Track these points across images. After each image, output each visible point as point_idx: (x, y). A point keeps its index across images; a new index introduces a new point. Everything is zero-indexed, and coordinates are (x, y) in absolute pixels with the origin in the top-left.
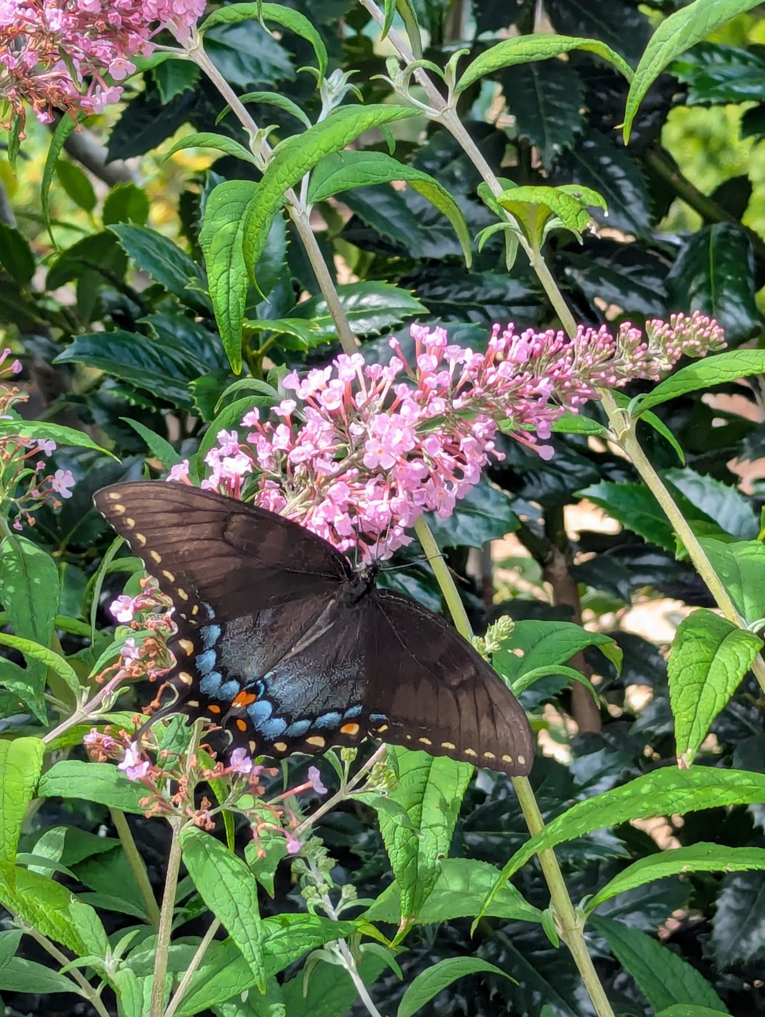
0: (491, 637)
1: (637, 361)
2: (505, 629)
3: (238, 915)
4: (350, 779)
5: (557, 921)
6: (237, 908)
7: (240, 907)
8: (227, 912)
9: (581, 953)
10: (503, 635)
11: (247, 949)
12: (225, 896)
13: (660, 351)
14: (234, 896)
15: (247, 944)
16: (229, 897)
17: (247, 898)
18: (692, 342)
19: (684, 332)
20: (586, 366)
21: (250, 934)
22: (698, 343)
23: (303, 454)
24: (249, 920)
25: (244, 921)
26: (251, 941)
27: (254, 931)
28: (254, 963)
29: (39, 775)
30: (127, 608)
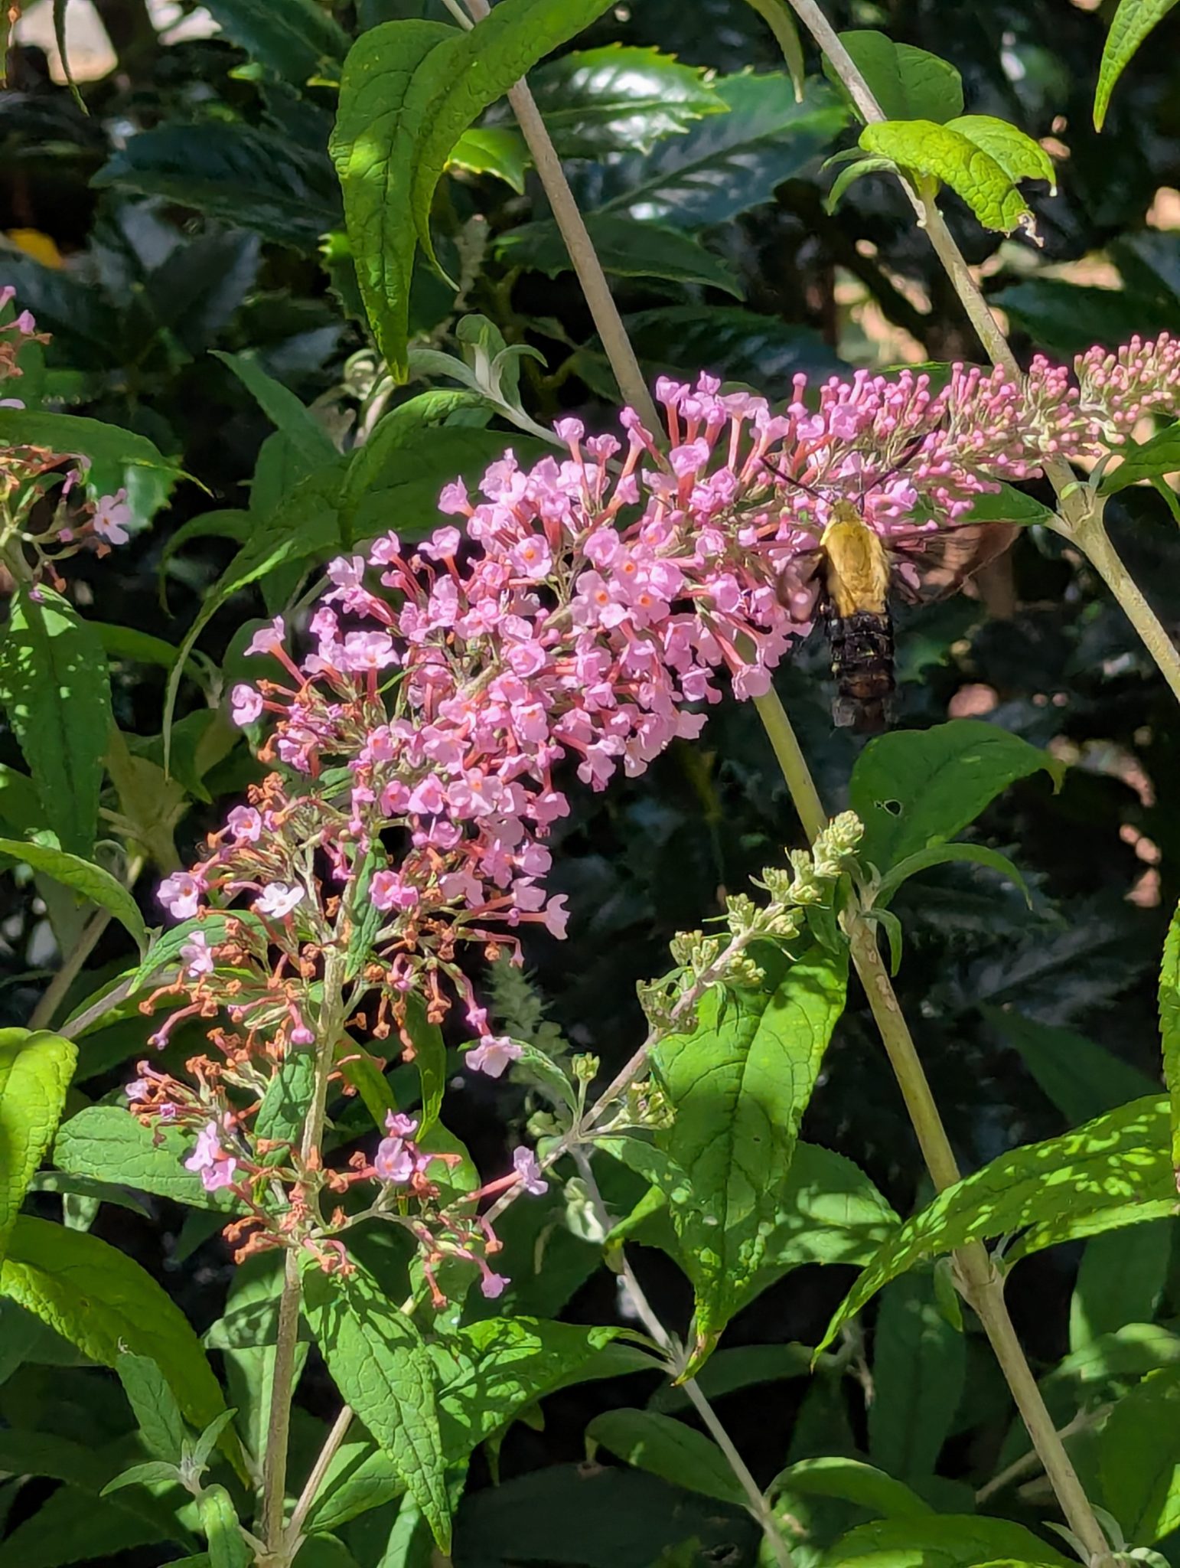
0: (823, 852)
1: (1061, 432)
2: (847, 838)
3: (401, 1422)
4: (587, 1110)
5: (960, 1273)
6: (398, 1408)
7: (405, 1408)
8: (381, 1418)
9: (1000, 1327)
10: (843, 848)
11: (417, 1484)
12: (378, 1386)
13: (1102, 407)
14: (393, 1385)
15: (419, 1472)
16: (386, 1387)
17: (415, 1388)
18: (1157, 395)
19: (1143, 377)
20: (973, 447)
21: (421, 1454)
22: (1168, 395)
23: (480, 623)
24: (419, 1429)
25: (411, 1432)
26: (424, 1467)
27: (428, 1449)
28: (430, 1505)
29: (56, 1125)
30: (188, 893)
